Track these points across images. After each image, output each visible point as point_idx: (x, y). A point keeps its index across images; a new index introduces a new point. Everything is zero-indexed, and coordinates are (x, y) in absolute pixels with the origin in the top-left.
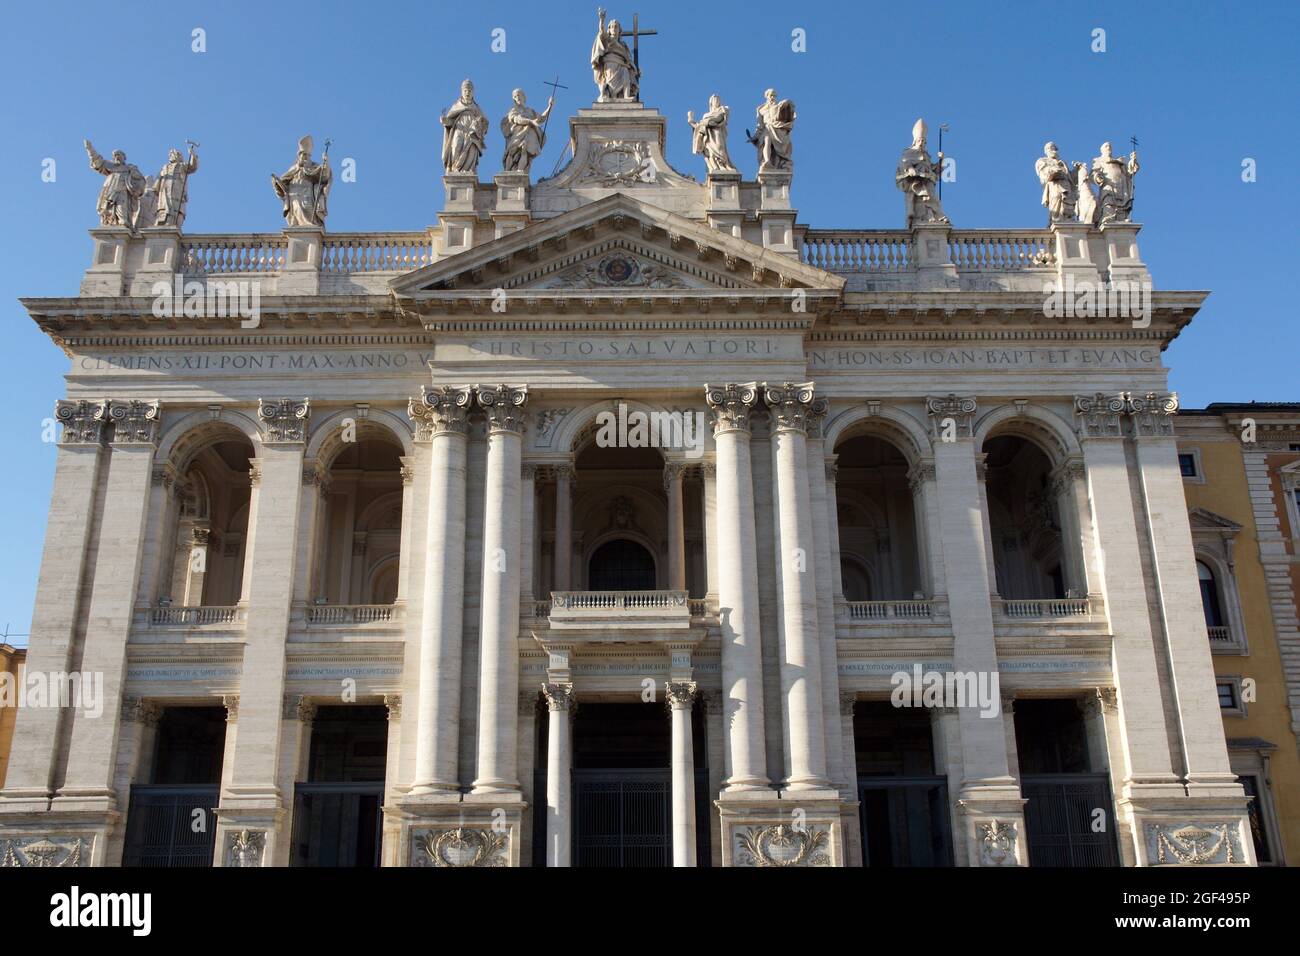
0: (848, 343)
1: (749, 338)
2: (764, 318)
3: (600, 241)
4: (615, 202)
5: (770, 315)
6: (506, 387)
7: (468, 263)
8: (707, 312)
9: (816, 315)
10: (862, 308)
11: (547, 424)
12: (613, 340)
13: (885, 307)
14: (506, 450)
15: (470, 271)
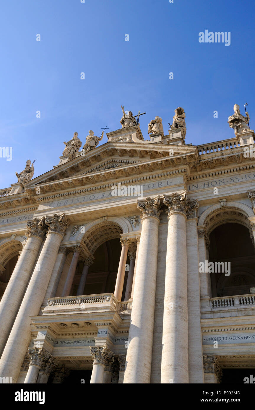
0: (208, 178)
1: (160, 181)
2: (164, 172)
3: (104, 161)
4: (108, 144)
5: (167, 170)
6: (56, 215)
7: (52, 174)
8: (140, 174)
9: (188, 166)
10: (209, 160)
11: (75, 231)
12: (103, 193)
13: (220, 157)
14: (51, 240)
15: (52, 177)
